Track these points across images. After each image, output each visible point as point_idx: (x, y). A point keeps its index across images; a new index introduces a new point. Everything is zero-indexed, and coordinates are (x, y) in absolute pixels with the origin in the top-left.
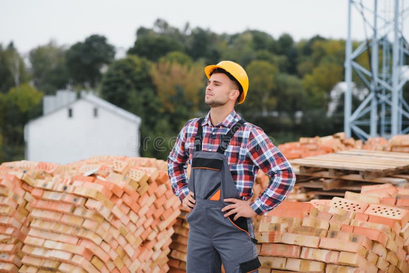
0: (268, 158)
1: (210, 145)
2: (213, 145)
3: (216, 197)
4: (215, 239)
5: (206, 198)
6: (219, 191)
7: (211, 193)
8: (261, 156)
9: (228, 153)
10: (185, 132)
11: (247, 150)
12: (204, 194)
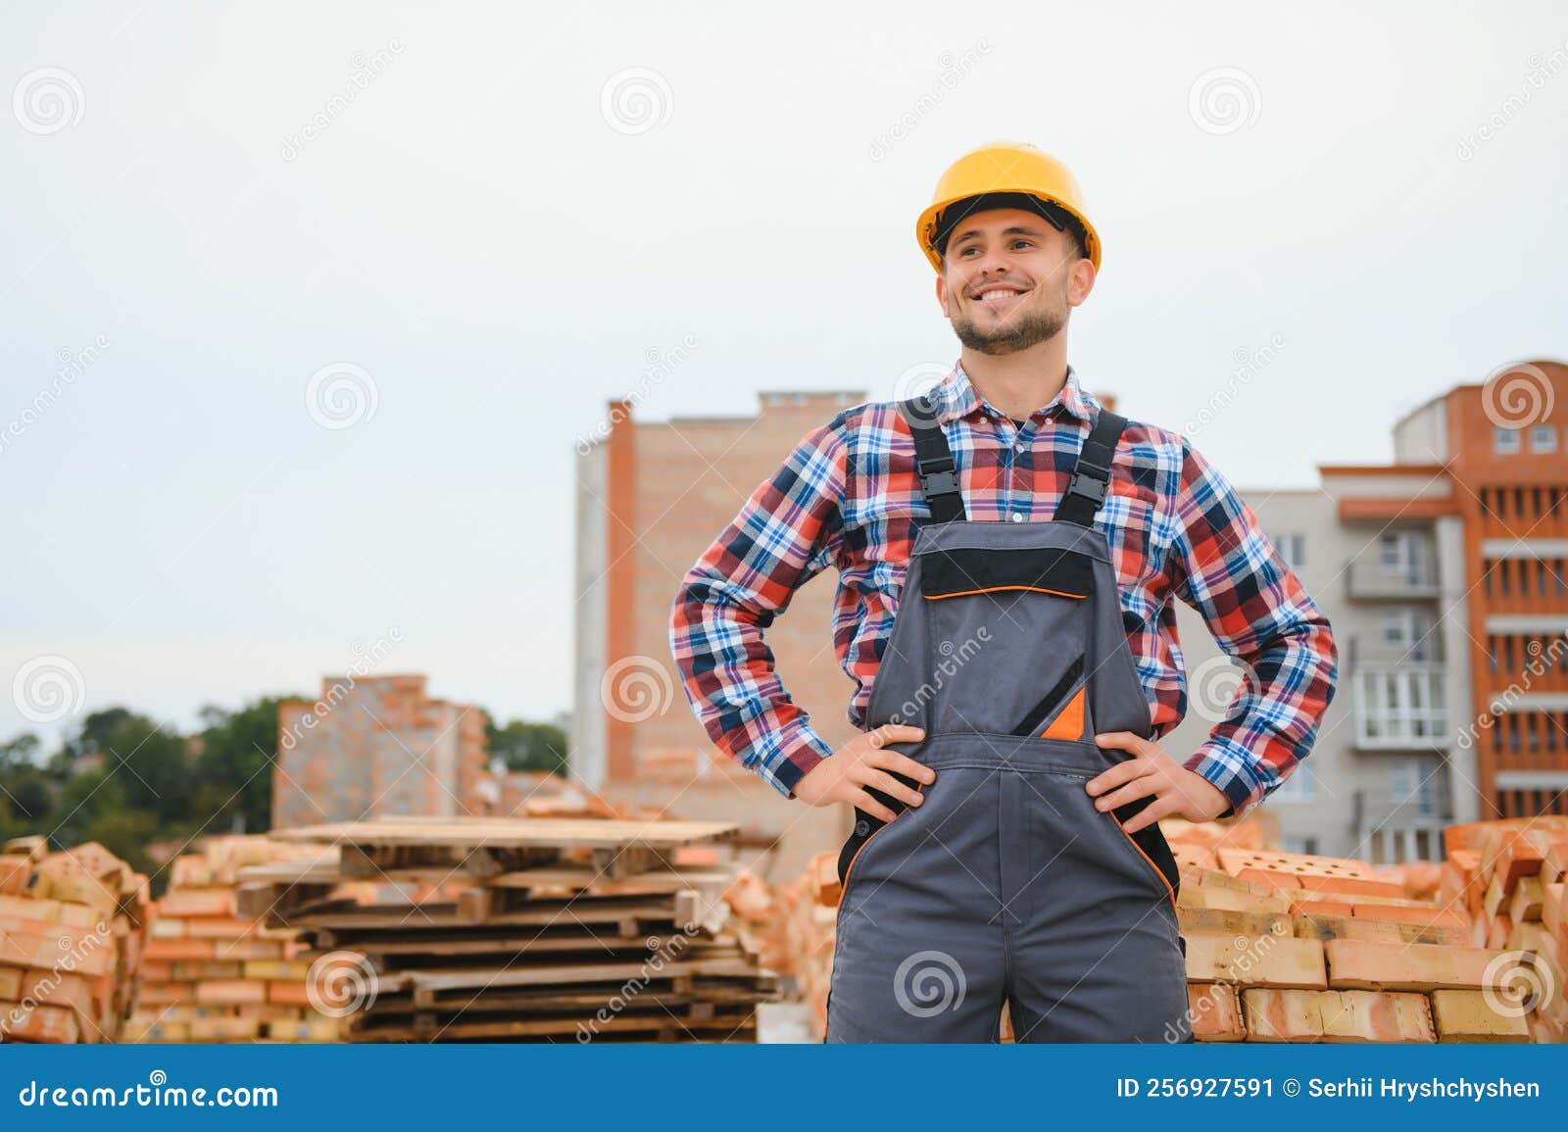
0: (1255, 566)
1: (1009, 494)
2: (1025, 496)
3: (1068, 723)
4: (1034, 938)
5: (1025, 728)
6: (1082, 694)
7: (1048, 705)
8: (1230, 557)
9: (1110, 528)
10: (843, 451)
11: (1180, 528)
12: (1016, 710)
